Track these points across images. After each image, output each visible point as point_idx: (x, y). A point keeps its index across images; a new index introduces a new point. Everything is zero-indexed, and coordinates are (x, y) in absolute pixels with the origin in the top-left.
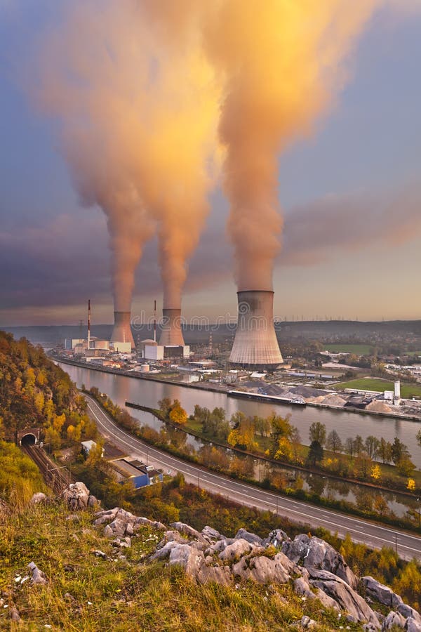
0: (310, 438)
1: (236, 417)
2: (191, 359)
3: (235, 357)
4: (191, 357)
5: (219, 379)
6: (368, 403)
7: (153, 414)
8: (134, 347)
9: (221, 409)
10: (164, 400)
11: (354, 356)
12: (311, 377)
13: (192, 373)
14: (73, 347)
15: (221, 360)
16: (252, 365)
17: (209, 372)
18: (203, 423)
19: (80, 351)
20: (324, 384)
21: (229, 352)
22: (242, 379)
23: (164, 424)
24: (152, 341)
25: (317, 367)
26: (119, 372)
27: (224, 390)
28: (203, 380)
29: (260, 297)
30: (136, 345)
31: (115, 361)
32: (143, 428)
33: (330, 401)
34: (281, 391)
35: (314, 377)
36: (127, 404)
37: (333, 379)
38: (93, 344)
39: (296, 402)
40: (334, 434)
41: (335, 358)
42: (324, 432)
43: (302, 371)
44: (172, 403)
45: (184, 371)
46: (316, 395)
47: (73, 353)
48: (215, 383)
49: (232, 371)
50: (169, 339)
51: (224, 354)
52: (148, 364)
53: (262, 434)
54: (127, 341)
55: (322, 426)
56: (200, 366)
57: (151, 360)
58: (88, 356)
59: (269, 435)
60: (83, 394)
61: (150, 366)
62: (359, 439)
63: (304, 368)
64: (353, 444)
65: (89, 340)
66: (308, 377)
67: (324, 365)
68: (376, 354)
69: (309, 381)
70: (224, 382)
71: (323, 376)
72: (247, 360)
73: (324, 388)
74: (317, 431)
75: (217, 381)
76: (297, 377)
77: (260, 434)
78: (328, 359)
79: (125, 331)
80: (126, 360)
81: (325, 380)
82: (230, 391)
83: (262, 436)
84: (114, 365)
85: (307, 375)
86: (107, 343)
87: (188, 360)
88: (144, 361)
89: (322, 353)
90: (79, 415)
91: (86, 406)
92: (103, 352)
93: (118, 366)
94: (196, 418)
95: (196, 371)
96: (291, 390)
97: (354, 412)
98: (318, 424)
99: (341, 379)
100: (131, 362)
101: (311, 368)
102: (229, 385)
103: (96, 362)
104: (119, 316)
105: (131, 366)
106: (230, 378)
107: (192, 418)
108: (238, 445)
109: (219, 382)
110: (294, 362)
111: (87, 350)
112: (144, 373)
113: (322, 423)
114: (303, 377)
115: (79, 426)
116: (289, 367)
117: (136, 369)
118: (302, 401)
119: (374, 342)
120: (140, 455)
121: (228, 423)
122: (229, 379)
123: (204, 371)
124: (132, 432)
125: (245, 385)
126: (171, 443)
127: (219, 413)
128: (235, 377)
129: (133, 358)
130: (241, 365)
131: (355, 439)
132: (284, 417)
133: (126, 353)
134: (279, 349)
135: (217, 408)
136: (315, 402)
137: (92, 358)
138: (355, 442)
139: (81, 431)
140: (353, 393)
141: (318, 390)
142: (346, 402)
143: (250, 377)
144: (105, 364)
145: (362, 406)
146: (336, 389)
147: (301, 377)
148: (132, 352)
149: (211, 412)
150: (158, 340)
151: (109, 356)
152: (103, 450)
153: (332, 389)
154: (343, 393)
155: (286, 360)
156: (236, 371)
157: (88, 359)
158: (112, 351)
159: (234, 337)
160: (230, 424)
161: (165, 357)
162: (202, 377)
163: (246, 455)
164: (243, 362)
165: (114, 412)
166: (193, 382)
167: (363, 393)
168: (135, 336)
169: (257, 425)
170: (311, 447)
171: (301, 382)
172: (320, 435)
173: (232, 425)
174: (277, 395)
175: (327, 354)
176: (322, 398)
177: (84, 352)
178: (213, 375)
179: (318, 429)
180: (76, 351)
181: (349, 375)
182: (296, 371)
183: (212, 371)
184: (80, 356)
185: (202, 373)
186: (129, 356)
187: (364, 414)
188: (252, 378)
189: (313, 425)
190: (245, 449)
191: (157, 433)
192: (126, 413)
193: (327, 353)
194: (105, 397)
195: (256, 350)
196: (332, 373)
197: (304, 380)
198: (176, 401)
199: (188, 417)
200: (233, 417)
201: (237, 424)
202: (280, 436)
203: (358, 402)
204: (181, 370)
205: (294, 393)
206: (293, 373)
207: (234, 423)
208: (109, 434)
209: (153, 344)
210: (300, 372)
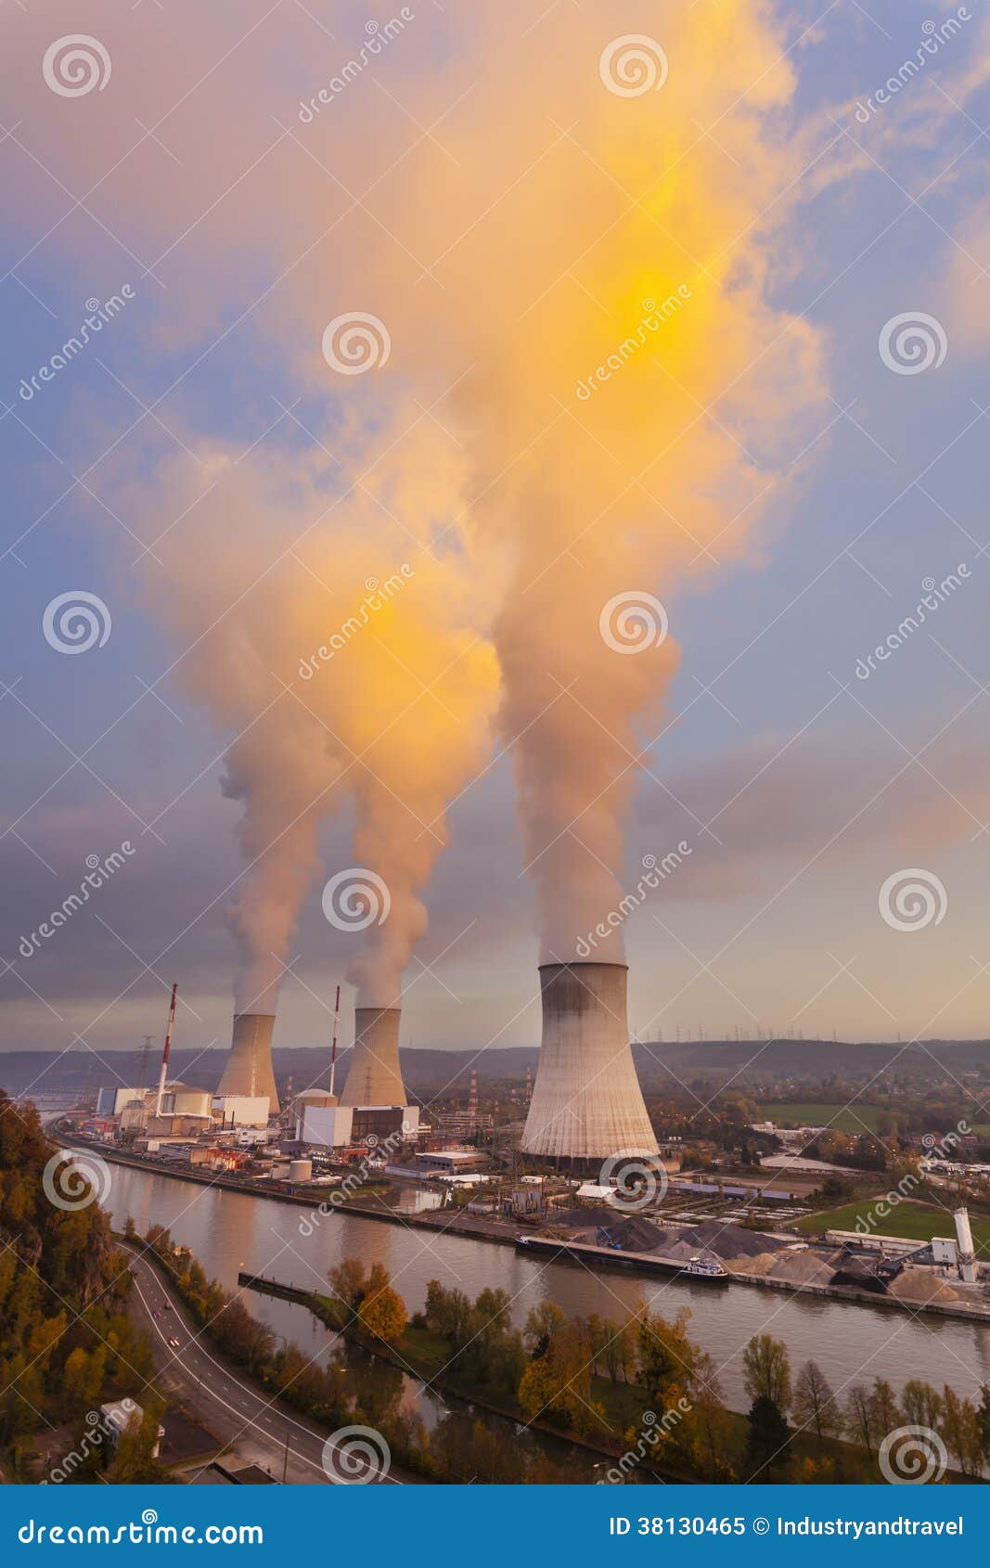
0: (748, 1389)
1: (540, 1320)
2: (423, 1142)
3: (535, 1138)
4: (421, 1137)
5: (495, 1202)
6: (893, 1277)
7: (314, 1311)
8: (277, 1109)
9: (500, 1293)
10: (345, 1266)
11: (840, 1136)
12: (735, 1197)
13: (425, 1185)
14: (117, 1111)
15: (499, 1148)
16: (580, 1161)
17: (470, 1180)
18: (450, 1337)
19: (134, 1121)
20: (771, 1216)
21: (519, 1124)
22: (555, 1202)
23: (341, 1342)
24: (322, 1093)
25: (749, 1166)
26: (230, 1182)
27: (507, 1234)
28: (452, 1206)
29: (593, 981)
30: (283, 1104)
31: (223, 1151)
32: (281, 1356)
33: (789, 1268)
34: (655, 1239)
35: (741, 1198)
36: (244, 1280)
37: (792, 1203)
38: (171, 1099)
39: (701, 1271)
40: (812, 1373)
41: (793, 1143)
42: (785, 1369)
43: (711, 1179)
44: (367, 1275)
45: (404, 1178)
46: (754, 1251)
47: (115, 1127)
48: (483, 1214)
49: (529, 1179)
50: (368, 1087)
51: (508, 1128)
52: (310, 1157)
53: (613, 1373)
54: (260, 1093)
55: (777, 1349)
56: (445, 1164)
57: (319, 1147)
58: (153, 1136)
59: (632, 1379)
60: (126, 1249)
61: (315, 1164)
62: (883, 1389)
63: (713, 1169)
64: (868, 1408)
65: (162, 1091)
66: (727, 1196)
67: (766, 1162)
68: (895, 1131)
69: (733, 1205)
70: (509, 1213)
71: (765, 1194)
72: (566, 1146)
73: (771, 1230)
74: (765, 1360)
75: (488, 1208)
76: (699, 1195)
77: (609, 1376)
78: (773, 1145)
79: (257, 1065)
80: (253, 1147)
81: (772, 1204)
82: (525, 1239)
83: (614, 1380)
84: (218, 1161)
85: (726, 1190)
86: (206, 1097)
87: (413, 1147)
88: (298, 1149)
89: (756, 1127)
90: (107, 1315)
91: (130, 1284)
92: (194, 1123)
93: (231, 1165)
94: (430, 1324)
95: (435, 1179)
96: (686, 1236)
97: (859, 1302)
98: (766, 1340)
99: (813, 1201)
100: (265, 1151)
101: (733, 1171)
102: (520, 1220)
103: (171, 1153)
104: (247, 1026)
105: (264, 1163)
106: (522, 1200)
107: (418, 1322)
108: (547, 1415)
109: (494, 1212)
110: (689, 1152)
111: (152, 1118)
112: (296, 1186)
113: (775, 1340)
114: (714, 1195)
115: (101, 1350)
116: (676, 1166)
117: (277, 1173)
118: (717, 1267)
119: (883, 1097)
120: (266, 1447)
121: (517, 1340)
122: (520, 1200)
123: (454, 1178)
124: (251, 1368)
125: (562, 1219)
126: (359, 1405)
127: (491, 1304)
128: (537, 1195)
129: (271, 1142)
130: (552, 1160)
131: (872, 1391)
132: (670, 1319)
133: (253, 1127)
134: (647, 1116)
135: (487, 1290)
136: (751, 1273)
137: (165, 1141)
138: (873, 1399)
139: (105, 1366)
140: (850, 1245)
141: (752, 1237)
142: (834, 1271)
143: (576, 1198)
144: (196, 1158)
145: (876, 1285)
146: (804, 1234)
147: (708, 1195)
148: (270, 1124)
149: (473, 1302)
150: (338, 1092)
151: (208, 1135)
152: (162, 1431)
153: (794, 1233)
154: (824, 1244)
155: (668, 1146)
156: (538, 1180)
157: (153, 1145)
158: (219, 1121)
159: (533, 1082)
160: (524, 1342)
161: (354, 1138)
162: (449, 1197)
163: (570, 1444)
164: (557, 1153)
165: (204, 1303)
166: (427, 1211)
167: (877, 1245)
168: (280, 1081)
169: (593, 1336)
170: (752, 1417)
171: (710, 1211)
172: (773, 1376)
173: (528, 1342)
174: (650, 1248)
175: (772, 1132)
176: (769, 1258)
177: (145, 1124)
178: (478, 1189)
179: (767, 1358)
180: (124, 1123)
181: (832, 1193)
182: (695, 1180)
183: (476, 1178)
184: (130, 1136)
185: (449, 1184)
186: (262, 1136)
187: (888, 1309)
188: (581, 1198)
189: (753, 1345)
190: (567, 1427)
191: (319, 1371)
192: (238, 1309)
193: (768, 1127)
194: (186, 1256)
195: (589, 1119)
196: (786, 1185)
197: (717, 1203)
198: (378, 1270)
199: (409, 1320)
200: (532, 1319)
201: (545, 1342)
202: (663, 1381)
203: (868, 1270)
204: (396, 1176)
205: (694, 1244)
206: (688, 1184)
207: (535, 1340)
208: (185, 1378)
209: (325, 1102)
210: (706, 1183)
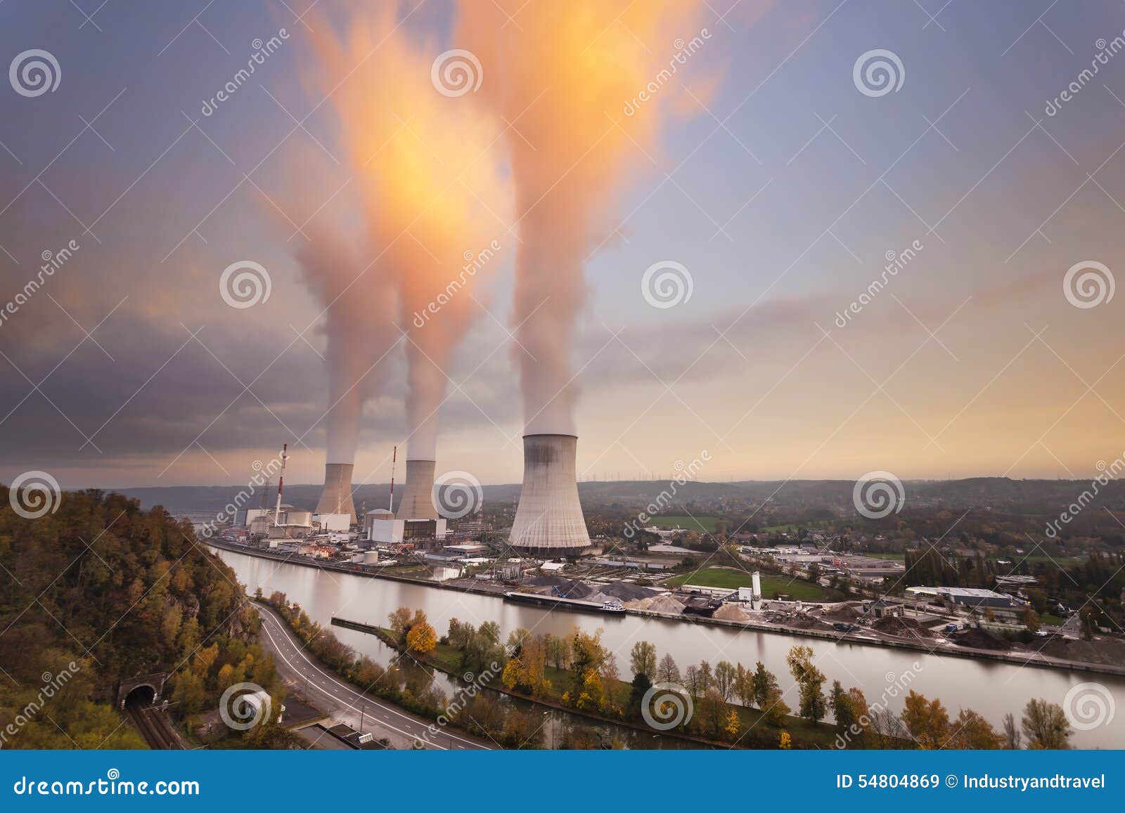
0: (632, 669)
1: (516, 637)
2: (449, 540)
3: (518, 536)
4: (447, 537)
5: (492, 574)
6: (717, 607)
7: (379, 638)
8: (355, 521)
9: (493, 624)
10: (399, 612)
11: (694, 533)
12: (632, 568)
13: (449, 565)
14: (248, 523)
15: (495, 543)
16: (543, 549)
17: (477, 561)
18: (463, 649)
19: (261, 530)
20: (652, 578)
21: (508, 529)
22: (528, 573)
23: (397, 654)
24: (384, 512)
25: (641, 551)
26: (325, 564)
27: (499, 591)
28: (466, 576)
29: (557, 445)
30: (359, 518)
31: (320, 546)
32: (359, 663)
33: (661, 606)
34: (586, 592)
35: (636, 568)
36: (336, 622)
37: (664, 571)
38: (285, 515)
39: (611, 609)
40: (669, 661)
41: (667, 538)
42: (654, 658)
43: (619, 558)
44: (413, 617)
45: (436, 561)
46: (641, 597)
47: (247, 533)
48: (484, 580)
49: (513, 560)
50: (414, 508)
51: (501, 531)
52: (377, 549)
53: (557, 664)
54: (345, 511)
55: (650, 648)
56: (462, 552)
57: (383, 543)
58: (273, 539)
59: (568, 667)
60: (256, 606)
61: (380, 554)
62: (706, 667)
63: (620, 553)
64: (697, 676)
65: (278, 511)
66: (628, 567)
67: (651, 549)
68: (724, 530)
69: (630, 573)
70: (501, 580)
71: (649, 566)
72: (536, 541)
73: (651, 585)
74: (643, 655)
75: (488, 577)
76: (612, 567)
77: (555, 666)
78: (656, 539)
79: (343, 496)
80: (339, 544)
81: (653, 571)
82: (509, 594)
83: (558, 667)
84: (317, 553)
85: (627, 564)
86: (308, 514)
87: (442, 543)
88: (369, 545)
89: (647, 529)
90: (246, 644)
91: (260, 626)
92: (300, 530)
93: (325, 554)
94: (451, 642)
95: (455, 561)
96: (603, 590)
97: (697, 622)
98: (645, 644)
99: (676, 570)
100: (348, 546)
101: (632, 554)
102: (506, 583)
103: (286, 548)
104: (336, 471)
105: (347, 554)
106: (508, 571)
107: (444, 641)
108: (518, 687)
109: (491, 579)
110: (607, 544)
111: (272, 527)
112: (368, 566)
113: (650, 643)
114: (620, 567)
115: (243, 664)
116: (599, 552)
117: (355, 559)
118: (619, 606)
119: (720, 512)
120: (350, 713)
121: (503, 648)
122: (507, 572)
123: (467, 560)
124: (339, 671)
125: (532, 582)
126: (407, 688)
127: (489, 631)
128: (517, 569)
129: (351, 541)
130: (527, 549)
131: (699, 668)
132: (591, 635)
133: (340, 532)
134: (584, 524)
135: (486, 624)
136: (639, 609)
137: (281, 541)
138: (700, 672)
139: (246, 674)
140: (694, 592)
141: (641, 589)
142: (684, 607)
143: (540, 570)
144: (303, 551)
145: (708, 613)
146: (670, 587)
147: (617, 567)
148: (351, 530)
149: (477, 629)
150: (395, 510)
151: (311, 538)
152: (283, 708)
153: (664, 587)
154: (681, 592)
155: (596, 541)
156: (518, 560)
157: (273, 544)
158: (317, 529)
159: (517, 505)
160: (507, 649)
161: (405, 538)
162: (464, 571)
163: (531, 702)
164: (530, 545)
165: (309, 635)
166: (450, 579)
167: (709, 592)
168: (357, 504)
169: (551, 649)
170: (634, 684)
171: (618, 576)
172: (647, 661)
173: (509, 650)
174: (582, 597)
175: (656, 532)
176: (649, 601)
177: (267, 531)
178: (481, 568)
179: (644, 653)
180: (253, 531)
181: (687, 565)
182: (610, 559)
183: (481, 560)
184: (258, 538)
185: (464, 564)
186: (346, 537)
187: (711, 625)
188: (543, 570)
189: (637, 647)
190: (530, 694)
191: (382, 671)
192: (332, 639)
193: (654, 529)
194: (297, 609)
195: (550, 526)
196: (661, 561)
197: (622, 571)
198: (419, 613)
199: (438, 640)
200: (512, 638)
201: (518, 650)
202: (586, 668)
203: (702, 606)
204: (430, 560)
205: (607, 594)
206: (606, 561)
207: (513, 648)
208: (299, 679)
209: (387, 517)
210: (617, 560)
